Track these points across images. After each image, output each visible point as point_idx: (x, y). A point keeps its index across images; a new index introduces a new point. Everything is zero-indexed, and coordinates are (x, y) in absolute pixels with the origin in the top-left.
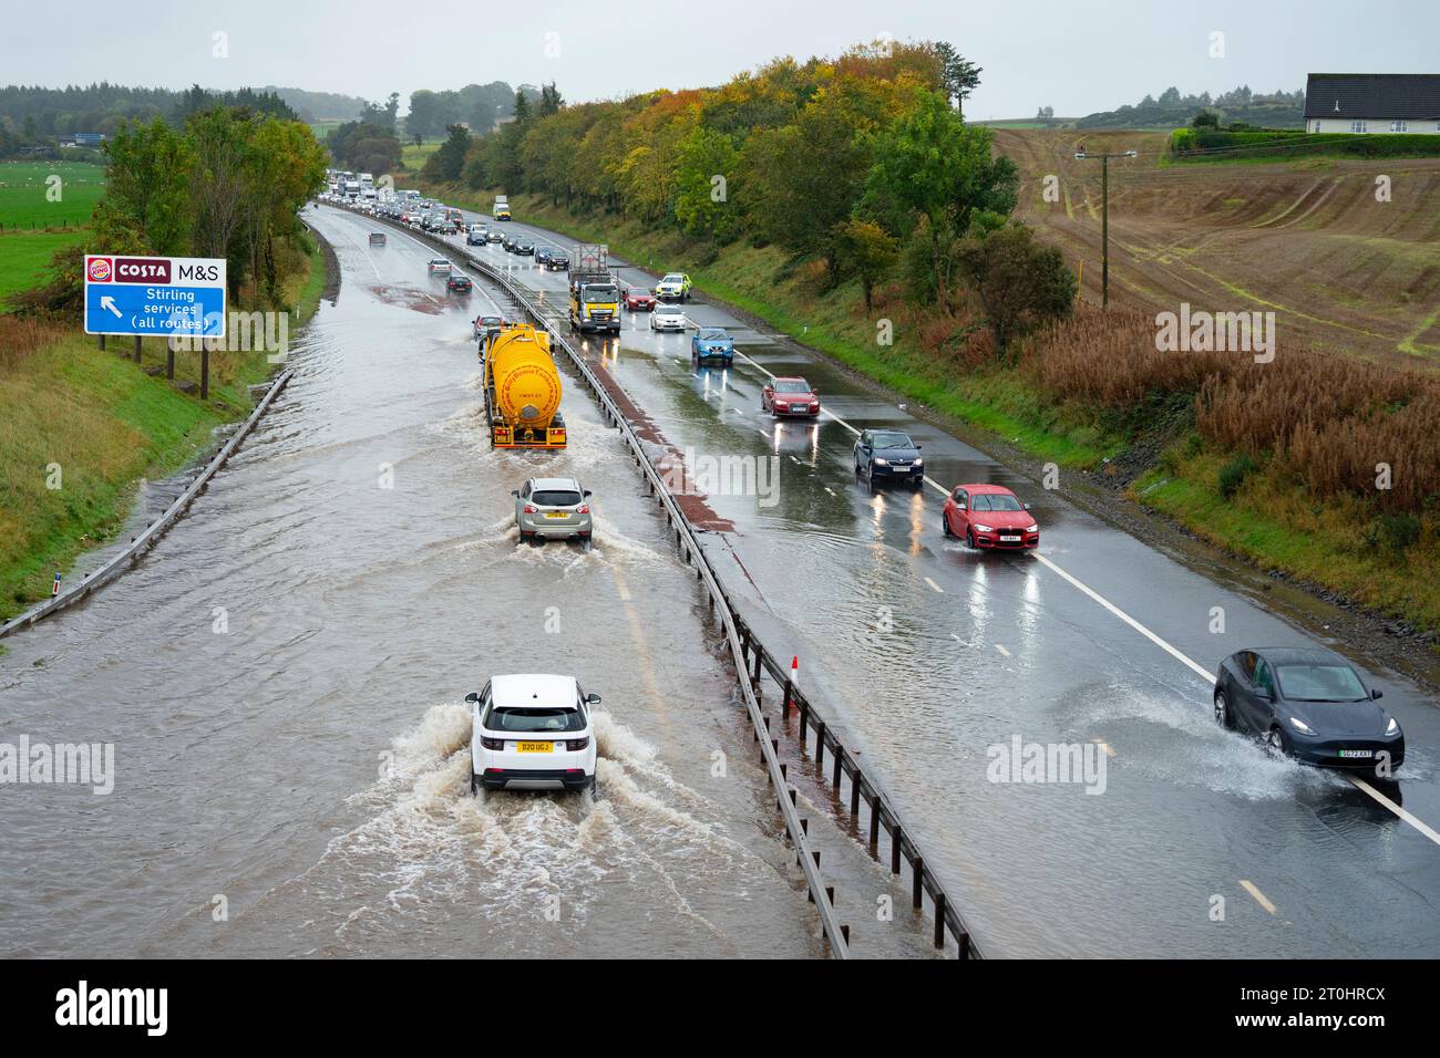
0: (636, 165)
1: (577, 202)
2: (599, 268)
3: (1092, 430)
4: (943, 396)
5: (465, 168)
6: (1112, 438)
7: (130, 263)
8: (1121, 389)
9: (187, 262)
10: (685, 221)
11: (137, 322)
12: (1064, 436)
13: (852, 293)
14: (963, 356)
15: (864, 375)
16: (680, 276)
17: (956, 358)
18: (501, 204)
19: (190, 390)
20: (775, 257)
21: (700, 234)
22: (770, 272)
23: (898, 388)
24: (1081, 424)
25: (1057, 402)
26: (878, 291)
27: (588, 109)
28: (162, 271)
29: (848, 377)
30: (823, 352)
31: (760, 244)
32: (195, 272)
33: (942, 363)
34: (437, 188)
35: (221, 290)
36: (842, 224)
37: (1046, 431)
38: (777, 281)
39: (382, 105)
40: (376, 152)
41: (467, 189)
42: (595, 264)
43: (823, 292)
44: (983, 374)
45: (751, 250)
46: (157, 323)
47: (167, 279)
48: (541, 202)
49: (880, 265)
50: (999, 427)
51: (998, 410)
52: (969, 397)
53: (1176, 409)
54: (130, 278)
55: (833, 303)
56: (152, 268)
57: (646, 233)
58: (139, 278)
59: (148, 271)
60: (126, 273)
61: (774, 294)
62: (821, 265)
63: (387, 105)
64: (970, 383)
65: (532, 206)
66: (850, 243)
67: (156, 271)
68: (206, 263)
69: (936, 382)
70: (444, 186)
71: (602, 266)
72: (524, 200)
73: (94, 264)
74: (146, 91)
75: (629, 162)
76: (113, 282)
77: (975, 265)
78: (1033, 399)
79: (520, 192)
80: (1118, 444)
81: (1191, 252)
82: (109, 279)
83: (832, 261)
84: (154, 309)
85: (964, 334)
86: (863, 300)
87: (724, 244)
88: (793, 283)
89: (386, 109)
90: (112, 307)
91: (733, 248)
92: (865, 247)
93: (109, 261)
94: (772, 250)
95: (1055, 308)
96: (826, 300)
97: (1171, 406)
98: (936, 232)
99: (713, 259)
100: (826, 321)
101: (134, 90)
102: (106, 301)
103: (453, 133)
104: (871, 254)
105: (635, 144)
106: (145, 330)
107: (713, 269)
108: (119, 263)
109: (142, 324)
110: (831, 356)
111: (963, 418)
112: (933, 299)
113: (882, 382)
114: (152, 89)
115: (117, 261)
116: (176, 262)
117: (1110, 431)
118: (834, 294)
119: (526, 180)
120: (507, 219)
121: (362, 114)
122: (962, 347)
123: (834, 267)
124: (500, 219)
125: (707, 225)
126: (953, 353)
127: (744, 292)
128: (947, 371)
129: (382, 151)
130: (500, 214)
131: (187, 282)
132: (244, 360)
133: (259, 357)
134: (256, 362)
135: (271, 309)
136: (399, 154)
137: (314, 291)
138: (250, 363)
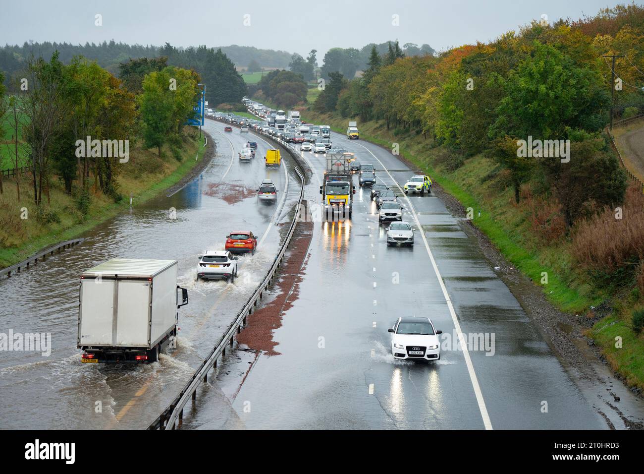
2: (345, 171)
5: (338, 103)
12: (576, 290)
16: (423, 177)
18: (353, 127)
25: (577, 265)
26: (522, 188)
34: (323, 116)
37: (568, 287)
38: (484, 181)
39: (305, 58)
40: (290, 91)
41: (340, 117)
42: (342, 168)
48: (381, 126)
61: (479, 190)
63: (308, 58)
65: (375, 129)
70: (326, 116)
71: (347, 169)
72: (372, 125)
74: (141, 47)
75: (425, 97)
86: (514, 194)
89: (307, 61)
100: (494, 209)
101: (132, 46)
103: (333, 78)
114: (145, 46)
119: (375, 111)
120: (357, 138)
121: (290, 65)
124: (351, 138)
127: (465, 188)
129: (294, 91)
130: (351, 135)
132: (44, 231)
133: (64, 230)
134: (59, 233)
135: (103, 196)
136: (305, 93)
137: (165, 186)
138: (51, 233)
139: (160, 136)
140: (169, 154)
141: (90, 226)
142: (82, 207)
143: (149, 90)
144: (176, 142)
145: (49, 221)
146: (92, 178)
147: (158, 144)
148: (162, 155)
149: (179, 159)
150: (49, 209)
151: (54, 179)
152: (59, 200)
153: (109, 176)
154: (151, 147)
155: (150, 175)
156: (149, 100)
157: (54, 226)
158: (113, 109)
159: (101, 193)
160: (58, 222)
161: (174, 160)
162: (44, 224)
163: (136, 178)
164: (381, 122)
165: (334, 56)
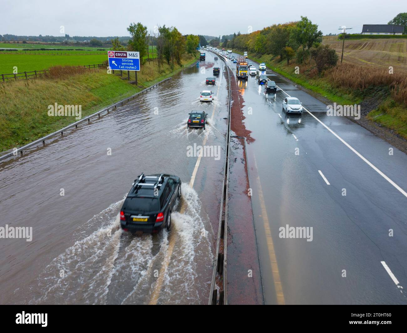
0: (250, 43)
1: (242, 49)
3: (350, 95)
4: (305, 84)
6: (357, 98)
7: (118, 53)
8: (360, 85)
9: (130, 53)
10: (256, 50)
11: (120, 67)
12: (341, 96)
13: (285, 62)
14: (310, 74)
15: (287, 78)
17: (308, 75)
19: (133, 83)
20: (271, 56)
21: (259, 53)
22: (270, 59)
23: (294, 82)
24: (346, 93)
25: (338, 87)
26: (290, 61)
27: (244, 35)
28: (125, 55)
29: (284, 79)
30: (279, 73)
31: (269, 54)
32: (132, 55)
33: (304, 76)
35: (138, 59)
36: (284, 48)
37: (334, 95)
38: (271, 60)
40: (216, 43)
43: (279, 62)
44: (315, 79)
45: (267, 55)
46: (125, 67)
47: (126, 57)
49: (291, 56)
50: (321, 92)
51: (320, 88)
52: (312, 84)
53: (378, 91)
54: (118, 56)
55: (281, 64)
56: (123, 54)
57: (251, 53)
58: (120, 56)
59: (122, 55)
60: (117, 55)
61: (270, 63)
62: (279, 57)
63: (219, 37)
64: (311, 81)
66: (285, 52)
67: (124, 55)
68: (135, 53)
69: (303, 80)
73: (110, 53)
75: (249, 42)
76: (114, 57)
77: (314, 54)
78: (330, 86)
79: (234, 48)
80: (359, 100)
81: (350, 53)
82: (113, 57)
83: (281, 55)
84: (124, 64)
85: (310, 70)
86: (287, 63)
87: (263, 54)
88: (274, 60)
90: (115, 63)
91: (264, 55)
92: (288, 52)
93: (113, 52)
94: (271, 55)
95: (333, 63)
96: (279, 63)
97: (376, 90)
98: (304, 48)
99: (261, 57)
100: (279, 67)
102: (113, 62)
103: (226, 40)
104: (289, 54)
105: (250, 39)
106: (122, 69)
107: (261, 59)
108: (115, 53)
109: (122, 67)
110: (280, 74)
111: (311, 89)
112: (302, 63)
113: (291, 80)
115: (115, 52)
116: (128, 53)
117: (356, 96)
118: (281, 62)
122: (310, 73)
123: (281, 57)
125: (260, 51)
126: (307, 74)
128: (306, 78)
131: (131, 57)
132: (160, 75)
133: (166, 75)
134: (165, 76)
135: (178, 65)
136: (219, 44)
137: (192, 63)
138: (163, 76)
139: (192, 51)
140: (193, 55)
141: (174, 73)
142: (172, 68)
143: (188, 39)
144: (195, 53)
145: (162, 72)
146: (175, 60)
147: (191, 53)
148: (192, 55)
149: (195, 56)
150: (162, 69)
151: (165, 61)
152: (165, 66)
153: (179, 60)
154: (189, 53)
155: (189, 60)
156: (188, 42)
157: (164, 74)
158: (180, 41)
159: (177, 64)
160: (165, 73)
161: (194, 57)
162: (160, 73)
163: (186, 61)
164: (236, 49)
165: (224, 37)
